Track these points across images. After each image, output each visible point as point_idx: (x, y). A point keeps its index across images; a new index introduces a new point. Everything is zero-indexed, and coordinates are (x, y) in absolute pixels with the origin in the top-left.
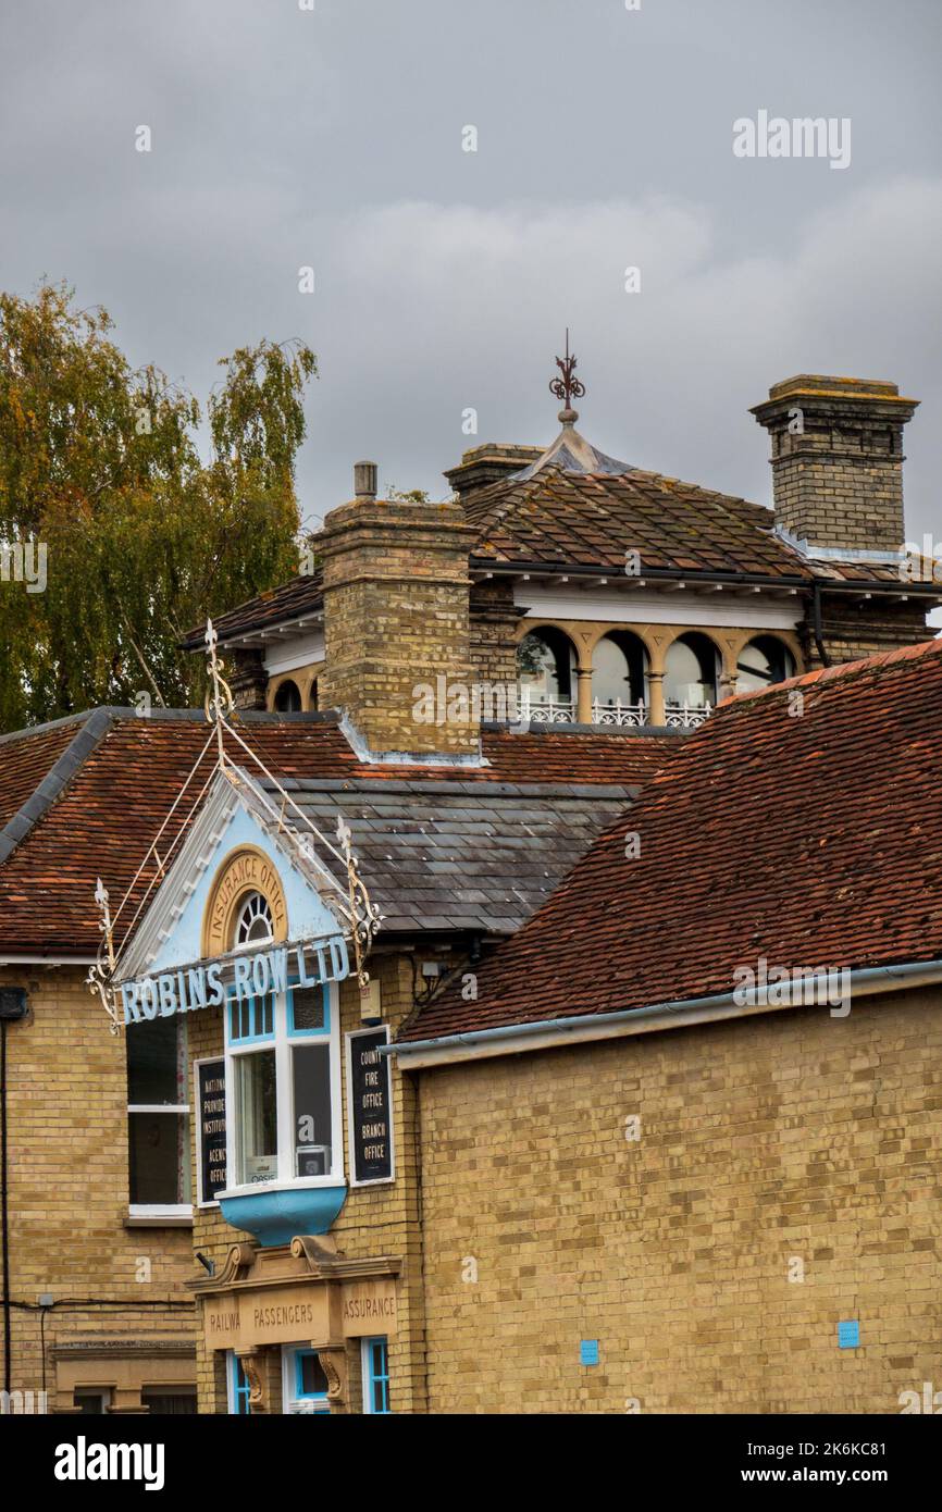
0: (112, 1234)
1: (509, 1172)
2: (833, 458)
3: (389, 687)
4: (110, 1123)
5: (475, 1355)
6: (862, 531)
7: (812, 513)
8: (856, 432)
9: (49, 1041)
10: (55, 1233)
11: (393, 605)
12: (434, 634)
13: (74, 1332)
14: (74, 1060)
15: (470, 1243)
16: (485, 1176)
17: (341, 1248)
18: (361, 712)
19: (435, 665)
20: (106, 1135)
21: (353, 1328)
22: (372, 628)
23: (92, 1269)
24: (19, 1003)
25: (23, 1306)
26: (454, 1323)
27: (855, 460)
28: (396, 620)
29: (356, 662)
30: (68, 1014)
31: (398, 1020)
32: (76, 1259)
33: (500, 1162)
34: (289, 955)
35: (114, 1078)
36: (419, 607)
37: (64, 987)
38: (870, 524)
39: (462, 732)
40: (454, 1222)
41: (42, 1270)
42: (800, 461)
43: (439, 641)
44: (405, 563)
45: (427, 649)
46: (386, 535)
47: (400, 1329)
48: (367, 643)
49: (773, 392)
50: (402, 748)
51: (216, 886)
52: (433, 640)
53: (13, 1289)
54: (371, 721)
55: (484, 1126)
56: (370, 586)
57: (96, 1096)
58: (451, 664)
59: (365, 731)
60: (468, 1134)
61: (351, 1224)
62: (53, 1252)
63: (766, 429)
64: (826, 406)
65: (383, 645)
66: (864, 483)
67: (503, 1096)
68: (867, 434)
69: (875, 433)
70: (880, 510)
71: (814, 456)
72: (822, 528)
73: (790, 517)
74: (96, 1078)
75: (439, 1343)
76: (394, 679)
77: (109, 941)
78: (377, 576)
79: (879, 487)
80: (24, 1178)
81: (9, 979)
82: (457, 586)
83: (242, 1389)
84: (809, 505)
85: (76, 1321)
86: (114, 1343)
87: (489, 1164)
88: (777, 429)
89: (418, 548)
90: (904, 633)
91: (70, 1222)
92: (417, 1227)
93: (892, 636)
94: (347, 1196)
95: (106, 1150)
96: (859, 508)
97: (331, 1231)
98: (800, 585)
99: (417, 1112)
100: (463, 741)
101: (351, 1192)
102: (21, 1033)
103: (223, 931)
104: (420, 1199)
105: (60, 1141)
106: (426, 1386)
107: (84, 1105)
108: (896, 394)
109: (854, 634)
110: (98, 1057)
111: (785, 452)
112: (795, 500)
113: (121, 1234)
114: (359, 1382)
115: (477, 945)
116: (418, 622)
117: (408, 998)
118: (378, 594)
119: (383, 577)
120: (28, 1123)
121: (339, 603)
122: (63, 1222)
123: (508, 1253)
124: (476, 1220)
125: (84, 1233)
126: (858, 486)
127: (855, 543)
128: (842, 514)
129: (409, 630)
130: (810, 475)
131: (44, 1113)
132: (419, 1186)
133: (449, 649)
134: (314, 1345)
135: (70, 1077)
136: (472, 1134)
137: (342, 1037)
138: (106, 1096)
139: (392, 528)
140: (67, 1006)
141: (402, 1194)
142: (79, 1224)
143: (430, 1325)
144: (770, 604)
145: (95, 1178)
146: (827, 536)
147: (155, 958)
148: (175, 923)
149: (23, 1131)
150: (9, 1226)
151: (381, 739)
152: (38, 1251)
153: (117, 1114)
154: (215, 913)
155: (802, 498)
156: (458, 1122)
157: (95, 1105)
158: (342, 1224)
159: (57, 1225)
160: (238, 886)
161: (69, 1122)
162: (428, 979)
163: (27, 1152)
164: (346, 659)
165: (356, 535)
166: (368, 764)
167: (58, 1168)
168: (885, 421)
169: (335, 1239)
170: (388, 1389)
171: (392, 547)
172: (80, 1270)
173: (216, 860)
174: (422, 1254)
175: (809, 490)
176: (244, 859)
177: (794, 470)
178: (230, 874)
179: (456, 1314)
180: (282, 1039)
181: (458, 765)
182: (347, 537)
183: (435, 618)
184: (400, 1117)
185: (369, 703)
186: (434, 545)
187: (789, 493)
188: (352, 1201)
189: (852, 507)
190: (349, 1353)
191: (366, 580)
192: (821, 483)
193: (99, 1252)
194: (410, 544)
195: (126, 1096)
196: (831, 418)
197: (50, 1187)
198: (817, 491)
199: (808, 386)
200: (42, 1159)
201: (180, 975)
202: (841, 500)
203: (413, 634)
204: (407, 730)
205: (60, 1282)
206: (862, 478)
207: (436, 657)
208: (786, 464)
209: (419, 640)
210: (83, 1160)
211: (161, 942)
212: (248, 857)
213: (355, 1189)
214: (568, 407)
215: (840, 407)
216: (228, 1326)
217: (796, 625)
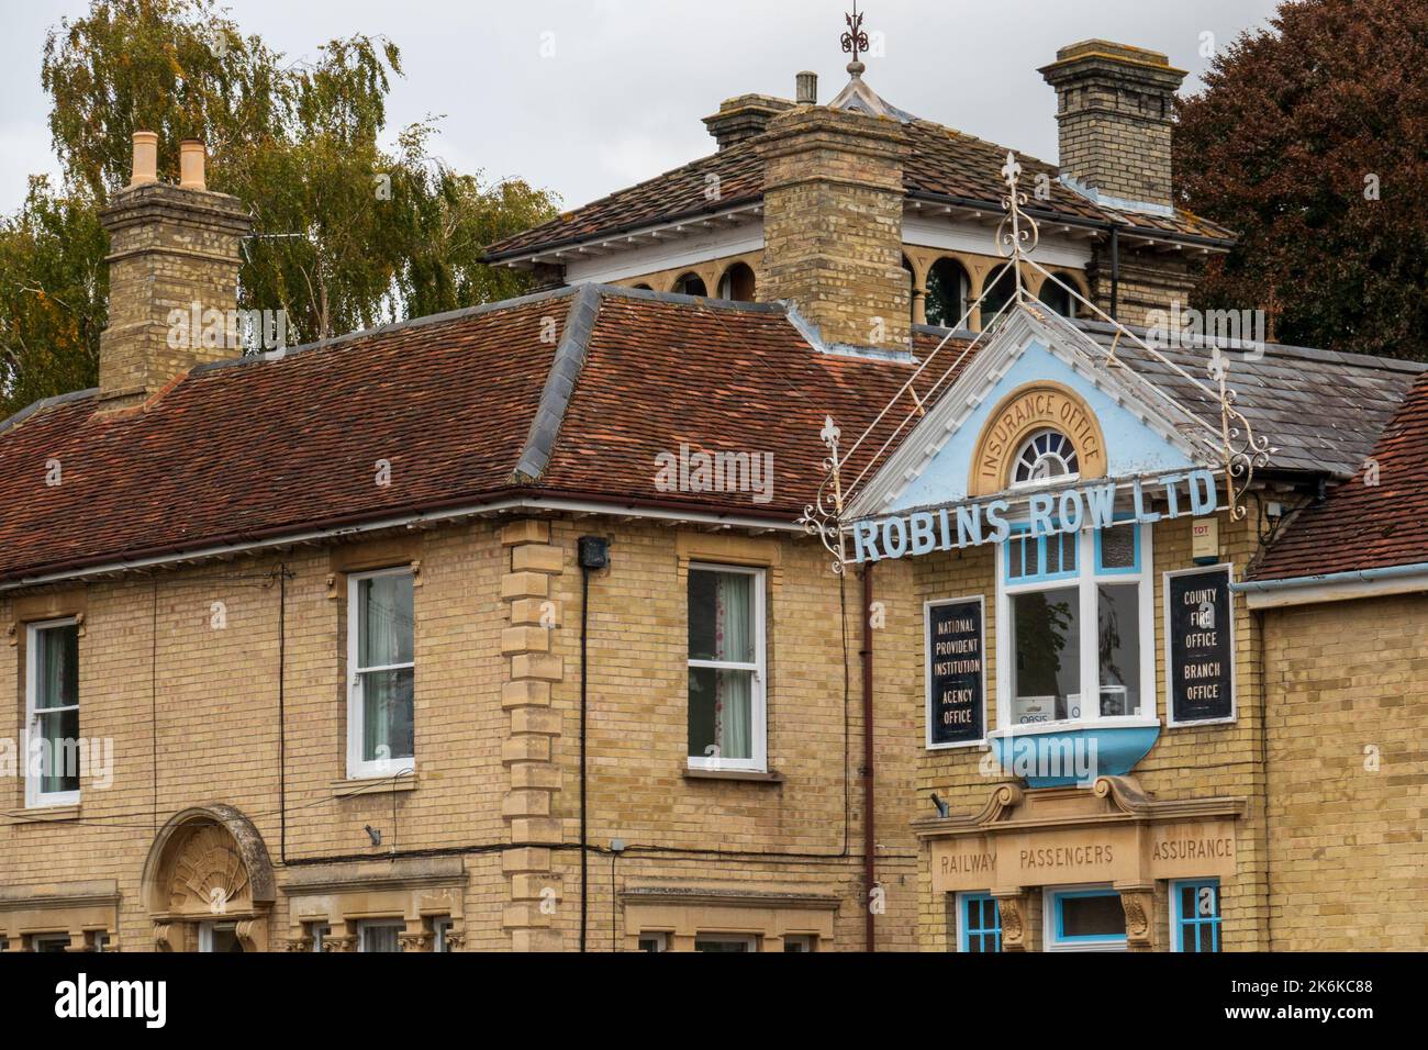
0: (673, 783)
1: (1405, 712)
2: (1119, 116)
3: (838, 283)
4: (673, 676)
5: (1346, 898)
6: (1139, 184)
7: (1102, 164)
8: (1137, 95)
9: (623, 592)
10: (625, 780)
11: (842, 206)
12: (874, 237)
13: (640, 877)
14: (644, 612)
15: (1341, 785)
16: (1367, 716)
17: (1151, 789)
18: (814, 305)
19: (876, 265)
20: (669, 686)
21: (1163, 869)
22: (824, 227)
23: (656, 817)
24: (601, 552)
25: (597, 850)
26: (1315, 865)
27: (1136, 120)
28: (843, 221)
29: (805, 258)
30: (639, 566)
31: (1245, 558)
32: (642, 806)
33: (1388, 702)
34: (1118, 490)
35: (677, 631)
36: (863, 210)
37: (637, 540)
38: (1145, 179)
39: (897, 330)
40: (1317, 763)
41: (613, 816)
42: (1091, 117)
43: (878, 243)
44: (852, 167)
45: (868, 249)
46: (839, 139)
47: (1240, 870)
48: (819, 240)
49: (1061, 54)
50: (848, 341)
51: (992, 424)
52: (874, 242)
53: (590, 833)
54: (823, 313)
55: (1366, 666)
56: (824, 187)
57: (662, 647)
58: (887, 266)
59: (817, 322)
60: (1341, 674)
61: (1165, 764)
62: (623, 798)
63: (1053, 88)
64: (1116, 69)
65: (833, 243)
66: (1141, 141)
67: (1398, 634)
68: (1144, 98)
69: (1151, 97)
70: (1153, 167)
71: (1104, 113)
72: (1109, 179)
73: (1077, 167)
74: (662, 630)
75: (1289, 887)
76: (842, 276)
77: (836, 479)
78: (831, 177)
79: (1153, 146)
80: (600, 725)
81: (589, 528)
82: (894, 192)
83: (974, 932)
84: (1100, 157)
85: (642, 866)
86: (675, 890)
87: (1374, 704)
88: (1065, 88)
89: (865, 154)
90: (1171, 279)
91: (638, 770)
92: (1260, 768)
93: (1162, 282)
94: (1160, 737)
95: (670, 701)
96: (1138, 163)
97: (1134, 772)
98: (1101, 227)
99: (1262, 652)
100: (896, 338)
101: (1166, 732)
102: (599, 582)
103: (999, 469)
104: (1264, 740)
105: (631, 691)
106: (1269, 930)
107: (652, 656)
108: (1166, 63)
109: (1134, 277)
110: (664, 610)
111: (1071, 109)
112: (1083, 152)
113: (681, 783)
114: (1167, 925)
115: (1322, 488)
116: (862, 224)
117: (1253, 537)
118: (831, 194)
119: (836, 179)
120: (604, 671)
121: (784, 202)
122: (632, 769)
123: (1404, 794)
124: (1350, 762)
125: (650, 781)
126: (1137, 144)
127: (1133, 194)
128: (1124, 168)
129: (854, 231)
130: (1100, 130)
131: (618, 662)
132: (1264, 727)
133: (886, 252)
134: (1117, 886)
135: (641, 629)
136: (1348, 674)
137: (1157, 578)
138: (671, 648)
139: (845, 133)
140: (638, 558)
141: (1247, 735)
142: (645, 772)
143: (1274, 867)
144: (1068, 245)
145: (660, 728)
146: (1112, 186)
147: (896, 497)
148: (927, 462)
149: (598, 679)
150: (587, 771)
151: (832, 332)
152: (610, 798)
153: (679, 666)
154: (987, 451)
155: (1092, 150)
156: (1324, 662)
157: (661, 656)
158: (1151, 764)
159: (626, 772)
160: (1023, 423)
161: (638, 673)
162: (1270, 518)
163: (602, 700)
164: (790, 255)
165: (811, 137)
166: (821, 353)
167: (627, 717)
168: (1159, 87)
169: (1140, 780)
170: (1219, 932)
171: (843, 151)
172: (646, 817)
173: (992, 399)
174: (1266, 796)
175: (1100, 144)
176: (1035, 396)
177: (1084, 125)
178: (1012, 411)
179: (1316, 856)
180: (1087, 576)
181: (894, 360)
182: (801, 139)
183: (875, 221)
184: (1247, 657)
185: (822, 296)
186: (878, 152)
187: (1077, 146)
188: (1167, 741)
189: (1132, 163)
190: (1159, 895)
191: (821, 180)
192: (1108, 138)
193: (662, 800)
194: (858, 149)
195: (686, 650)
196: (1119, 80)
197: (622, 735)
198: (1106, 145)
199: (1100, 49)
200: (615, 707)
201: (943, 514)
202: (1123, 155)
203: (857, 235)
204: (852, 324)
205: (629, 827)
206: (1140, 137)
207: (876, 259)
208: (1075, 120)
209: (862, 241)
210: (650, 710)
211: (906, 480)
212: (1042, 394)
213: (1171, 729)
214: (855, 59)
215: (1127, 71)
216: (969, 867)
217: (1086, 265)
